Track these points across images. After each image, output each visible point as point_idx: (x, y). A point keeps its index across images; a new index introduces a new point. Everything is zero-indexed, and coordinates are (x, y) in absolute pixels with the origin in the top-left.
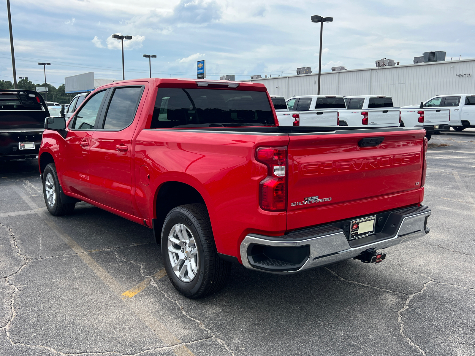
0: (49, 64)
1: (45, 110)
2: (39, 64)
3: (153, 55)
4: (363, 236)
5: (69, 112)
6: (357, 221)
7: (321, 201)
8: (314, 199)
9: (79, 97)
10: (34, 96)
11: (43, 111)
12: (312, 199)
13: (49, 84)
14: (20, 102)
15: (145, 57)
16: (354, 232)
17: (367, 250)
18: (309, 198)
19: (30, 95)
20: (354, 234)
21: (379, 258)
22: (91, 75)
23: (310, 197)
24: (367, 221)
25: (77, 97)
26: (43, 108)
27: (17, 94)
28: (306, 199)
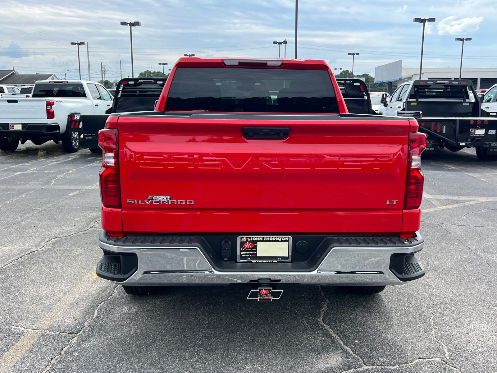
0: (358, 54)
1: (367, 99)
2: (349, 54)
3: (468, 38)
5: (392, 102)
6: (250, 238)
7: (175, 202)
8: (164, 199)
9: (404, 85)
10: (358, 84)
11: (365, 99)
12: (160, 199)
13: (368, 75)
14: (345, 90)
15: (458, 41)
17: (259, 279)
18: (154, 197)
19: (355, 84)
21: (267, 294)
22: (399, 64)
23: (156, 195)
25: (402, 86)
26: (366, 96)
27: (344, 83)
28: (150, 197)
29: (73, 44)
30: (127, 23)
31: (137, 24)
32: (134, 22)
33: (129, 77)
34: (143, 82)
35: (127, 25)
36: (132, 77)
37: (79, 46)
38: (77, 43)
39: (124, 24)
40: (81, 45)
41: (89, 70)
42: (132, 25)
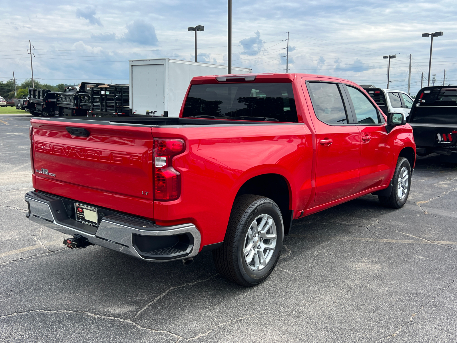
4: (88, 223)
6: (79, 205)
7: (49, 174)
8: (46, 171)
16: (81, 215)
20: (81, 217)
24: (89, 210)
28: (42, 169)
29: (385, 57)
30: (429, 34)
31: (439, 34)
32: (436, 33)
33: (449, 85)
34: (446, 90)
35: (429, 36)
36: (443, 86)
37: (390, 59)
38: (389, 56)
39: (425, 35)
40: (392, 58)
41: (409, 80)
42: (434, 35)
